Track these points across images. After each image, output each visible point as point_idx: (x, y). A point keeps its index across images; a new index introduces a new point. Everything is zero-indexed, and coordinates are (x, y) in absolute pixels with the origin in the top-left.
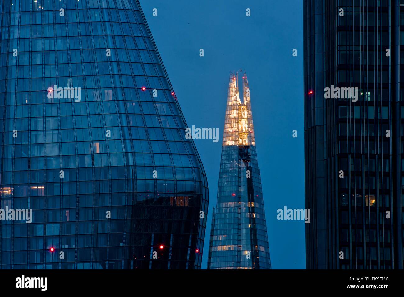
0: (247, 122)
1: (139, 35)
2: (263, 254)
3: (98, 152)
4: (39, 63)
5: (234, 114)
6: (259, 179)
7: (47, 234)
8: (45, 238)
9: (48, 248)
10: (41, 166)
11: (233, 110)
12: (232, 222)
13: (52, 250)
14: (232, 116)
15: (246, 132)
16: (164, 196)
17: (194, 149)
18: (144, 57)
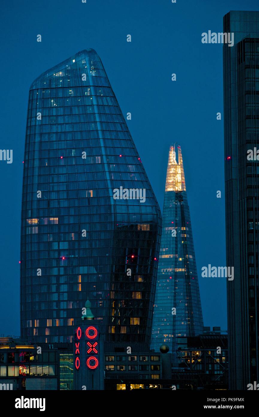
0: (181, 176)
1: (118, 122)
2: (192, 260)
3: (92, 196)
4: (54, 140)
5: (172, 171)
6: (189, 212)
7: (61, 248)
8: (59, 251)
9: (61, 257)
10: (56, 205)
11: (171, 169)
12: (172, 240)
13: (64, 258)
14: (171, 172)
15: (180, 182)
16: (134, 224)
17: (153, 194)
18: (121, 136)
